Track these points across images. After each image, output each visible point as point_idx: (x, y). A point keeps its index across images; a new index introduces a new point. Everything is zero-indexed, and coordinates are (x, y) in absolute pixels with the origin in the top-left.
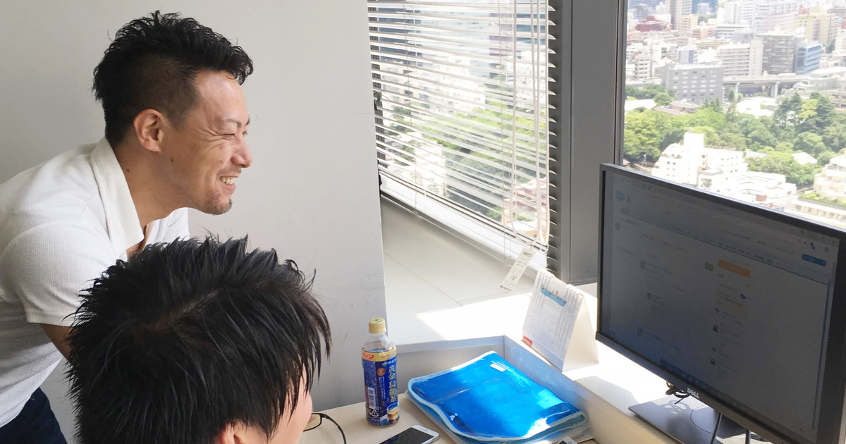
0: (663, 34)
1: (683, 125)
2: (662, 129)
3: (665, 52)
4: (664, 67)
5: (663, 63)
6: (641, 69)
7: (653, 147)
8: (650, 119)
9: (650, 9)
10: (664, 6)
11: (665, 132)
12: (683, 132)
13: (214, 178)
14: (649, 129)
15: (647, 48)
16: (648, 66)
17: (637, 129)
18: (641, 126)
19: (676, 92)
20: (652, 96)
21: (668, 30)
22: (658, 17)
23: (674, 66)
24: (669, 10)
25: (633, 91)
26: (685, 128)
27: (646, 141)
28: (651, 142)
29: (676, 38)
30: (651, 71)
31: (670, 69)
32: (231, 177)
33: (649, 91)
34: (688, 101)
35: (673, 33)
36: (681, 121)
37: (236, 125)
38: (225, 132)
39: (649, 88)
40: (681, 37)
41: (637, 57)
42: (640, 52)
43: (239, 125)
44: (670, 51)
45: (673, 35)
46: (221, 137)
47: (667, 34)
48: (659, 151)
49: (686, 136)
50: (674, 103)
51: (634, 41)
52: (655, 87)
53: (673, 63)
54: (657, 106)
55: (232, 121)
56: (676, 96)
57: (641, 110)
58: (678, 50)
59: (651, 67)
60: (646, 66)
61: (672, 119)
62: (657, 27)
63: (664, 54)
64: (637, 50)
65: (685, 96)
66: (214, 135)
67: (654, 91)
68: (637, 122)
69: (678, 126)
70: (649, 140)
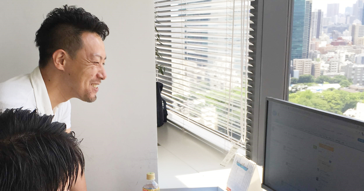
0: (347, 47)
1: (356, 99)
2: (344, 101)
3: (348, 57)
4: (346, 66)
5: (346, 63)
6: (332, 67)
7: (338, 111)
8: (337, 95)
9: (340, 33)
10: (348, 32)
11: (346, 102)
12: (357, 102)
13: (88, 83)
14: (336, 101)
15: (337, 55)
16: (337, 65)
17: (329, 100)
18: (331, 98)
19: (353, 80)
20: (338, 82)
21: (350, 45)
22: (344, 38)
23: (352, 65)
24: (351, 34)
25: (328, 79)
26: (357, 100)
27: (334, 107)
28: (337, 107)
29: (354, 50)
30: (338, 68)
31: (350, 67)
32: (96, 84)
33: (337, 79)
34: (360, 85)
35: (353, 47)
36: (355, 96)
37: (100, 58)
38: (95, 61)
39: (337, 77)
40: (357, 49)
41: (330, 60)
42: (332, 57)
43: (101, 58)
44: (350, 57)
45: (352, 48)
46: (92, 63)
47: (349, 47)
48: (341, 112)
49: (358, 105)
50: (352, 86)
51: (330, 51)
52: (341, 77)
53: (352, 63)
54: (341, 87)
55: (98, 56)
56: (353, 82)
57: (332, 89)
58: (355, 56)
59: (339, 66)
60: (336, 65)
61: (350, 94)
62: (343, 44)
63: (347, 59)
64: (331, 56)
65: (358, 82)
66: (89, 63)
67: (340, 79)
68: (329, 96)
69: (353, 99)
70: (336, 106)
